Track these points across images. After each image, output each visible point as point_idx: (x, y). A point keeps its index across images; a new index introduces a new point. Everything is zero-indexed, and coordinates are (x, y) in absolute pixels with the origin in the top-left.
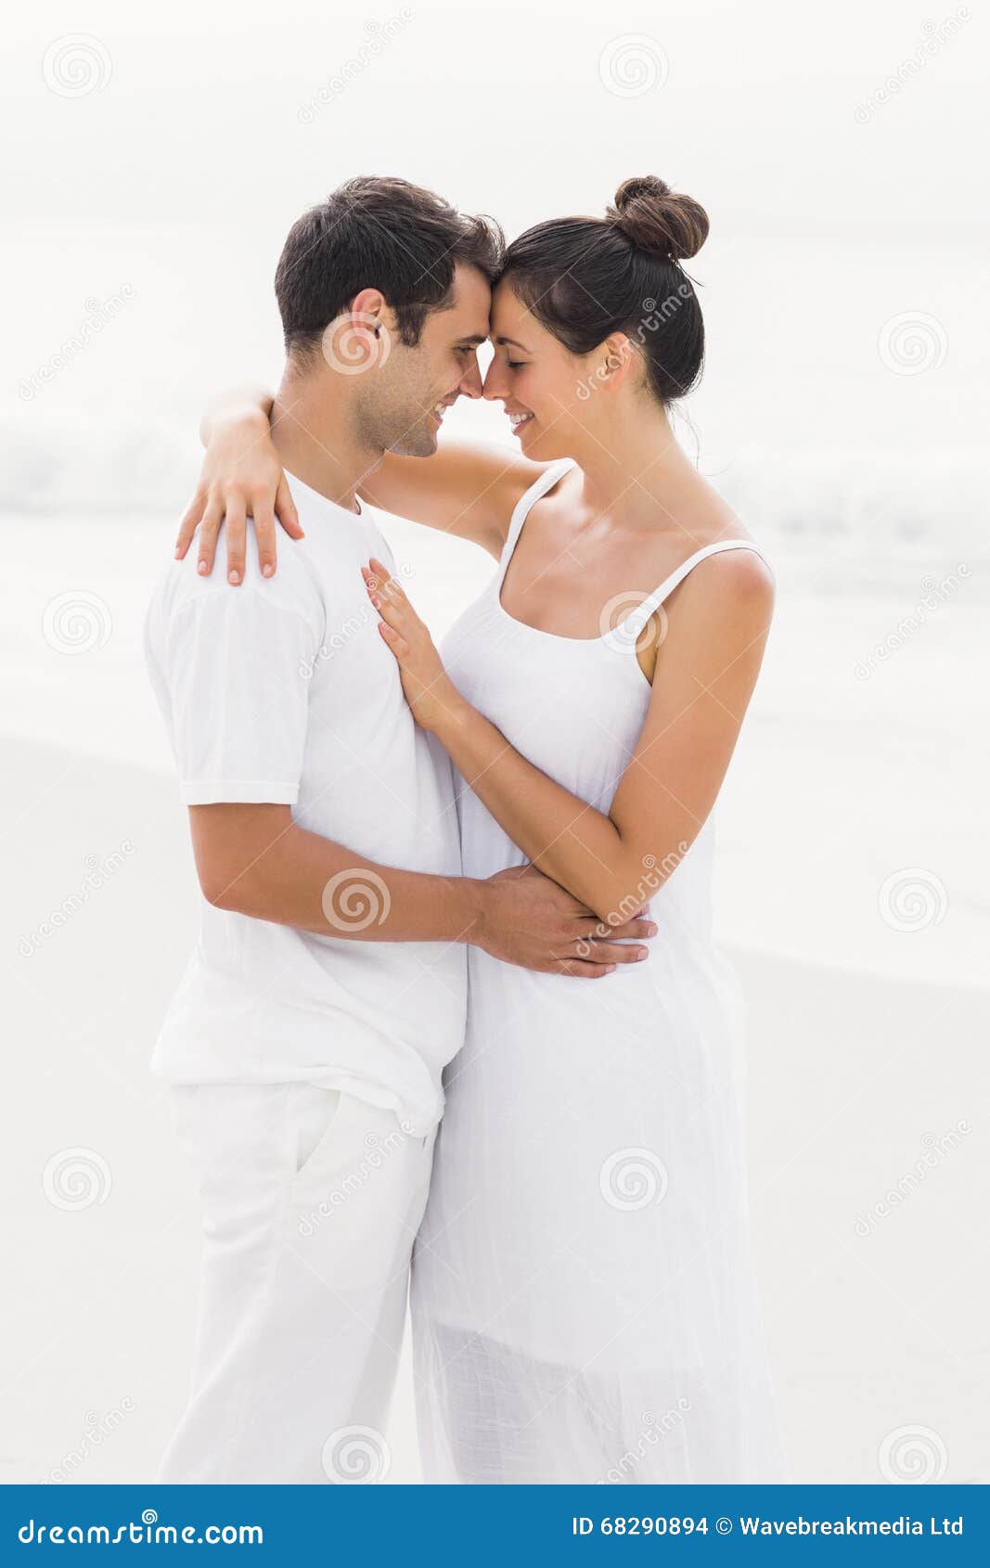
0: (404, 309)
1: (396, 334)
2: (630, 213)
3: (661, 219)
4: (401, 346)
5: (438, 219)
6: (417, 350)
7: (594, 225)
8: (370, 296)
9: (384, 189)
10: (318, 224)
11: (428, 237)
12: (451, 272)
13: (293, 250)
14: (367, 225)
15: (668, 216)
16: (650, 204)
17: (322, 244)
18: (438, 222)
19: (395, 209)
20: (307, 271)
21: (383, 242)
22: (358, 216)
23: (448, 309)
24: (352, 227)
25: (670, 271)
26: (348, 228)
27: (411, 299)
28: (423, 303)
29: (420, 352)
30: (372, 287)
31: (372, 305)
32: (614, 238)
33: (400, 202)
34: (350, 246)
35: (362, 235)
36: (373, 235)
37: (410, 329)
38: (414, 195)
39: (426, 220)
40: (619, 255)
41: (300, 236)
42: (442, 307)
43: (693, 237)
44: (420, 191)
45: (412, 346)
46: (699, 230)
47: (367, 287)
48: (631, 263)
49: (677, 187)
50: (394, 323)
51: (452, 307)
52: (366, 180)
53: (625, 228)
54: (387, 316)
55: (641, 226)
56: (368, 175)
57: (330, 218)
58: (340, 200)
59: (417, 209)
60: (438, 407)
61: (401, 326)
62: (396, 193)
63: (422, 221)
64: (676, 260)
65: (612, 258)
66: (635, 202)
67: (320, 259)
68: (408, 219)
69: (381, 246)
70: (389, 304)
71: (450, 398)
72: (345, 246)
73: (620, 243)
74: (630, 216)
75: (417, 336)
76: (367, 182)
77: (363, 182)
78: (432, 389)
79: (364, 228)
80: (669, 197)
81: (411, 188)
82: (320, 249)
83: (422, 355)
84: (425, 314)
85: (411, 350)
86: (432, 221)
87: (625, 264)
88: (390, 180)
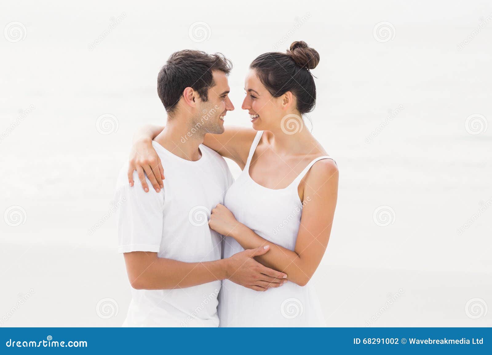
0: (200, 90)
1: (200, 99)
2: (295, 53)
3: (305, 56)
4: (203, 102)
5: (202, 59)
6: (208, 102)
7: (283, 56)
8: (188, 90)
9: (182, 55)
10: (165, 72)
11: (201, 66)
12: (212, 74)
13: (160, 82)
14: (180, 68)
15: (308, 55)
16: (302, 51)
17: (168, 78)
18: (202, 60)
19: (187, 60)
20: (166, 87)
21: (187, 72)
22: (176, 66)
23: (214, 86)
24: (176, 70)
25: (307, 72)
26: (175, 70)
27: (201, 86)
28: (206, 86)
29: (209, 102)
30: (188, 87)
31: (190, 92)
32: (289, 61)
33: (188, 57)
34: (177, 76)
35: (180, 71)
36: (183, 70)
37: (204, 96)
38: (193, 53)
39: (199, 60)
40: (291, 67)
41: (161, 77)
42: (212, 86)
43: (315, 62)
44: (195, 51)
45: (206, 101)
46: (317, 60)
47: (186, 87)
48: (295, 70)
49: (311, 45)
50: (199, 96)
51: (215, 85)
52: (177, 53)
53: (293, 58)
54: (195, 94)
55: (299, 58)
56: (177, 51)
57: (168, 69)
58: (170, 62)
59: (194, 58)
60: (221, 117)
61: (201, 96)
62: (187, 55)
63: (197, 61)
64: (309, 70)
65: (289, 67)
66: (297, 49)
67: (169, 83)
68: (193, 62)
69: (186, 73)
70: (195, 90)
71: (224, 113)
72: (175, 76)
73: (292, 63)
74: (295, 54)
75: (207, 98)
76: (177, 54)
77: (175, 55)
78: (217, 113)
79: (180, 69)
80: (308, 49)
81: (191, 51)
82: (168, 80)
83: (210, 103)
84: (207, 90)
85: (206, 103)
86: (201, 60)
87: (293, 70)
88: (184, 51)
